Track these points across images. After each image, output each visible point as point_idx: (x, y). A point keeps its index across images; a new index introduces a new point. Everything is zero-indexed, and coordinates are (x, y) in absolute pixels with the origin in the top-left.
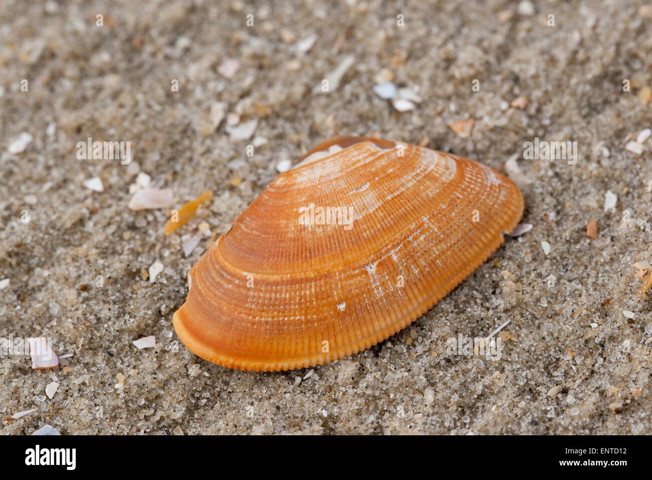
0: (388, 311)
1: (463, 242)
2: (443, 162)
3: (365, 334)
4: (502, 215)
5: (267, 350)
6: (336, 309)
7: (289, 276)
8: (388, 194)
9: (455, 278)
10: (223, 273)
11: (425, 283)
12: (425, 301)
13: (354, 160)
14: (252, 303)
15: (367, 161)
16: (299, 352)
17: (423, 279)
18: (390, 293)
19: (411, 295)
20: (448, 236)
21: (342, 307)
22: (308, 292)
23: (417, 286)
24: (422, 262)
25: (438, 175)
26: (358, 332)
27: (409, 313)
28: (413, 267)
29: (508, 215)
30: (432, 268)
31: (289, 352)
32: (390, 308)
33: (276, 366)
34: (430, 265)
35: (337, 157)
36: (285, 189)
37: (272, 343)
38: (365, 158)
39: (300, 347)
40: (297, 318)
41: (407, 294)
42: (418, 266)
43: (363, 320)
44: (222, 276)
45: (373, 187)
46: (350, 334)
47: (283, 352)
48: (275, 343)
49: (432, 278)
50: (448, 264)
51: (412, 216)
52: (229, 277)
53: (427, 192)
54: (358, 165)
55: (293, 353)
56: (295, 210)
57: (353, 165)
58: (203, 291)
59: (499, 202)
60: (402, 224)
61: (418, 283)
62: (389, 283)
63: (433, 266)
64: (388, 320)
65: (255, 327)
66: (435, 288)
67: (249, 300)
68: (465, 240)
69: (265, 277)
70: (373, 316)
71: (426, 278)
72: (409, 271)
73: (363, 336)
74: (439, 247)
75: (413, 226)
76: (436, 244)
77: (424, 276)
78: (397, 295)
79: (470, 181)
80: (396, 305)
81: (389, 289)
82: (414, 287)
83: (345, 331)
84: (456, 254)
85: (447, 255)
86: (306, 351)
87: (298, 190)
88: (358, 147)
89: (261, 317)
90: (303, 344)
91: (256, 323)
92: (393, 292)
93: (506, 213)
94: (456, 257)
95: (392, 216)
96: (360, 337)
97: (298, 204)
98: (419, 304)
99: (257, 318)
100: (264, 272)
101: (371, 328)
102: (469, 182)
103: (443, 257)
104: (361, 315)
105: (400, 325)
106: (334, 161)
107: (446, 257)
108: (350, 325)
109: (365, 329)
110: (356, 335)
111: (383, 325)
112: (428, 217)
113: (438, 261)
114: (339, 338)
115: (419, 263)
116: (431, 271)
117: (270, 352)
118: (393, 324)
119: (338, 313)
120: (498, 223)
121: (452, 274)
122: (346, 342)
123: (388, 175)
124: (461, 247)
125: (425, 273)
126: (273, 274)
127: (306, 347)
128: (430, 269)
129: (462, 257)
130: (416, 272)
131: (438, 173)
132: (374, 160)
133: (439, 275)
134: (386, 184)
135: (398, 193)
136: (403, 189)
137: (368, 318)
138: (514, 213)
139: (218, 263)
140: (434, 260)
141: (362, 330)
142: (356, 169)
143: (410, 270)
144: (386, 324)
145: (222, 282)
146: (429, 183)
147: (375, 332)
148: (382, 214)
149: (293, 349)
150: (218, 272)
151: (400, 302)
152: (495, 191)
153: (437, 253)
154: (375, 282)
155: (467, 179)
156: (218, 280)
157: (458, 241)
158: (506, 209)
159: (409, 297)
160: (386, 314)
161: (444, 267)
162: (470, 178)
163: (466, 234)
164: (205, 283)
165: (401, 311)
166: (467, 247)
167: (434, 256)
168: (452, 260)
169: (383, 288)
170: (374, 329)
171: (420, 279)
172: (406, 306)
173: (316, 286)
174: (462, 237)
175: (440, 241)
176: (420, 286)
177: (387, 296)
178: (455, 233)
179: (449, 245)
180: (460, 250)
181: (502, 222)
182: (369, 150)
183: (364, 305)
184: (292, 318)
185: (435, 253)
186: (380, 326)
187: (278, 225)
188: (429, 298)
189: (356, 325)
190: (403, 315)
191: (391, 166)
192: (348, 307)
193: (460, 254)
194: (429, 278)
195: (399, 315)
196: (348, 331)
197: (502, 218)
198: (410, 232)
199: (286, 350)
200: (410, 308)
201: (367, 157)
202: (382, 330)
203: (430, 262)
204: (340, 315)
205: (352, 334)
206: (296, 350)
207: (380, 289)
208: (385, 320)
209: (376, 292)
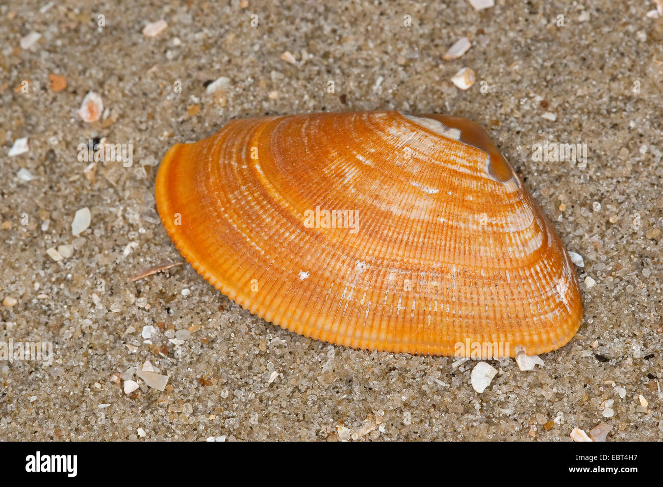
0: (342, 318)
1: (471, 321)
2: (528, 235)
3: (305, 319)
4: (533, 332)
5: (209, 251)
6: (296, 273)
7: (287, 205)
8: (445, 216)
9: (435, 347)
10: (244, 149)
11: (399, 325)
12: (386, 340)
13: (452, 158)
14: (236, 198)
15: (462, 170)
16: (234, 279)
17: (400, 320)
18: (358, 305)
19: (376, 323)
20: (460, 303)
21: (304, 275)
22: (287, 234)
23: (389, 321)
24: (413, 305)
25: (508, 241)
26: (299, 312)
27: (361, 338)
28: (400, 301)
29: (540, 337)
30: (418, 319)
31: (226, 271)
32: (347, 317)
33: (204, 272)
34: (419, 314)
35: (443, 142)
36: (372, 127)
37: (218, 249)
38: (464, 166)
39: (238, 275)
40: (258, 248)
41: (373, 319)
42: (406, 305)
43: (312, 305)
44: (240, 150)
45: (437, 198)
46: (290, 307)
47: (221, 265)
48: (221, 251)
49: (411, 327)
50: (438, 328)
51: (444, 256)
52: (243, 157)
53: (482, 248)
54: (449, 166)
55: (227, 275)
56: (355, 152)
57: (445, 162)
58: (214, 147)
59: (542, 317)
60: (428, 255)
61: (393, 319)
62: (365, 295)
63: (421, 317)
64: (336, 326)
65: (218, 221)
66: (406, 338)
67: (236, 193)
68: (474, 323)
69: (269, 186)
70: (325, 310)
71: (404, 322)
72: (393, 301)
73: (300, 319)
74: (442, 306)
75: (436, 265)
76: (442, 301)
77: (404, 318)
78: (363, 312)
79: (534, 274)
80: (354, 319)
81: (359, 300)
82: (386, 318)
83: (288, 300)
84: (454, 326)
85: (444, 320)
86: (240, 284)
87: (379, 138)
88: (471, 151)
89: (231, 217)
90: (243, 275)
91: (221, 218)
92: (362, 306)
93: (539, 334)
94: (451, 328)
95: (426, 240)
96: (297, 317)
97: (363, 149)
98: (378, 338)
99: (226, 215)
100: (273, 181)
101: (313, 319)
102: (531, 275)
103: (439, 318)
104: (314, 299)
105: (344, 340)
106: (436, 143)
107: (442, 321)
108: (297, 299)
109: (307, 314)
110: (295, 312)
111: (328, 326)
112: (458, 270)
113: (429, 317)
114: (278, 301)
115: (409, 302)
116: (415, 320)
117: (210, 255)
118: (337, 333)
119: (296, 279)
120: (523, 336)
121: (435, 341)
122: (282, 310)
123: (463, 201)
124: (464, 325)
125: (408, 317)
126: (277, 190)
127: (243, 280)
128: (416, 317)
129: (458, 334)
130: (399, 307)
131: (511, 240)
132: (469, 175)
133: (419, 330)
134: (453, 207)
135: (455, 224)
136: (462, 225)
137: (318, 307)
138: (549, 340)
139: (251, 137)
140: (427, 312)
141: (303, 313)
142: (443, 167)
143: (396, 302)
144: (331, 327)
145: (234, 155)
146: (491, 242)
147: (314, 325)
148: (419, 228)
149: (231, 271)
150: (242, 144)
151: (361, 320)
152: (549, 305)
153: (436, 309)
154: (352, 282)
155: (532, 270)
156: (234, 150)
157: (467, 317)
158: (543, 331)
159: (372, 324)
160: (338, 320)
161: (432, 327)
162: (537, 273)
163: (480, 317)
164: (223, 143)
165: (355, 329)
166: (471, 330)
167: (430, 309)
168: (445, 328)
169: (355, 294)
170: (316, 322)
171: (397, 318)
172: (363, 330)
173: (299, 235)
174: (473, 317)
175: (448, 302)
176: (392, 324)
177: (353, 304)
178: (470, 308)
179: (454, 312)
180: (461, 326)
181: (527, 338)
182: (476, 162)
183: (325, 292)
184: (253, 244)
185: (433, 308)
186: (324, 325)
187: (328, 152)
188: (394, 342)
189: (303, 303)
190: (354, 334)
191: (475, 194)
192: (310, 281)
193: (458, 330)
194: (408, 325)
195: (350, 332)
196: (291, 302)
197: (530, 335)
198: (429, 268)
199: (224, 266)
200: (366, 334)
201: (466, 167)
202: (322, 329)
203: (421, 312)
204: (295, 281)
205: (293, 307)
206: (233, 275)
207: (352, 292)
208: (333, 323)
209: (345, 291)
